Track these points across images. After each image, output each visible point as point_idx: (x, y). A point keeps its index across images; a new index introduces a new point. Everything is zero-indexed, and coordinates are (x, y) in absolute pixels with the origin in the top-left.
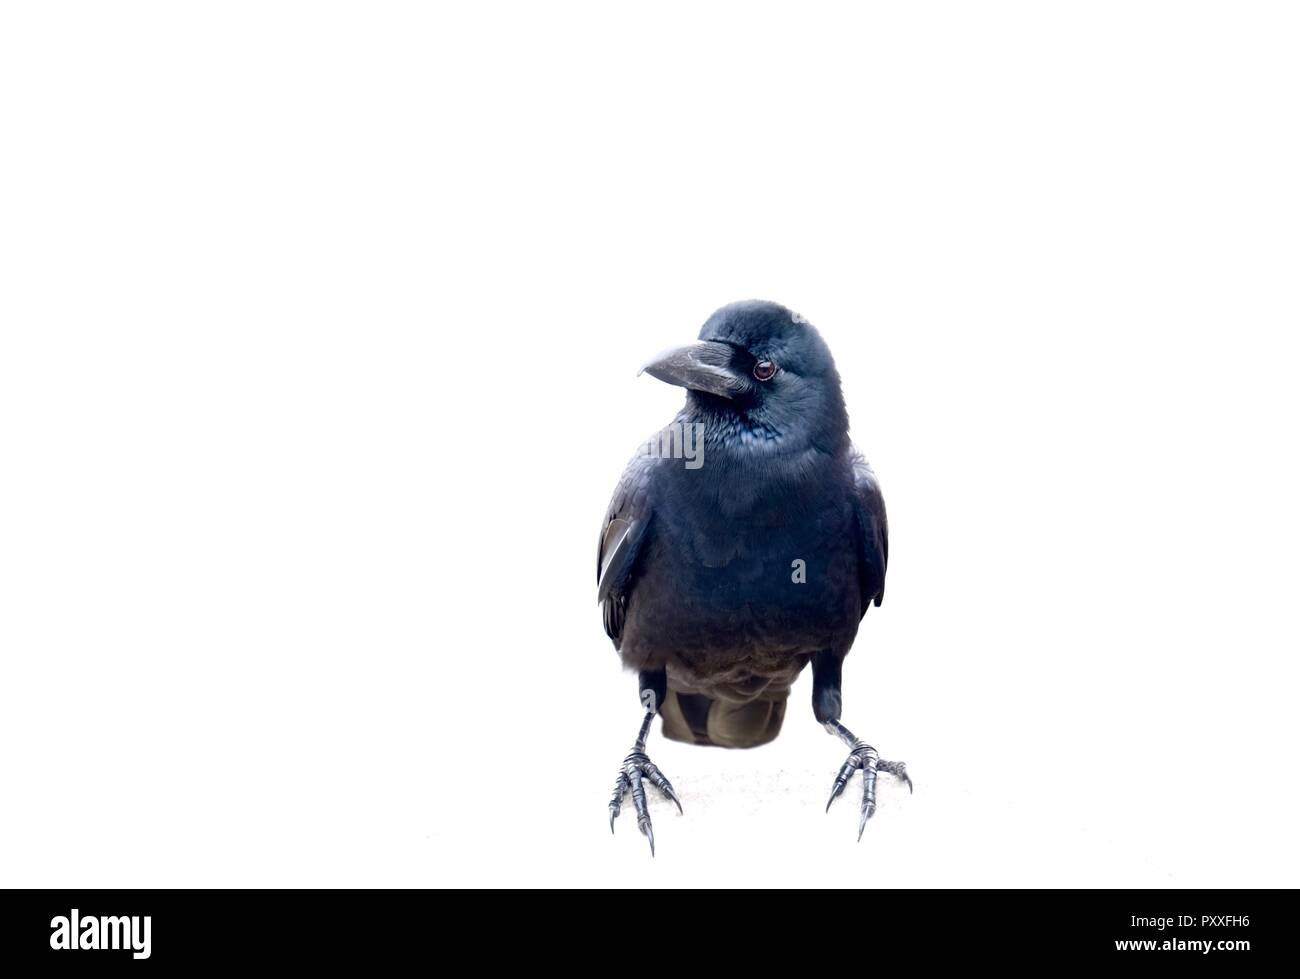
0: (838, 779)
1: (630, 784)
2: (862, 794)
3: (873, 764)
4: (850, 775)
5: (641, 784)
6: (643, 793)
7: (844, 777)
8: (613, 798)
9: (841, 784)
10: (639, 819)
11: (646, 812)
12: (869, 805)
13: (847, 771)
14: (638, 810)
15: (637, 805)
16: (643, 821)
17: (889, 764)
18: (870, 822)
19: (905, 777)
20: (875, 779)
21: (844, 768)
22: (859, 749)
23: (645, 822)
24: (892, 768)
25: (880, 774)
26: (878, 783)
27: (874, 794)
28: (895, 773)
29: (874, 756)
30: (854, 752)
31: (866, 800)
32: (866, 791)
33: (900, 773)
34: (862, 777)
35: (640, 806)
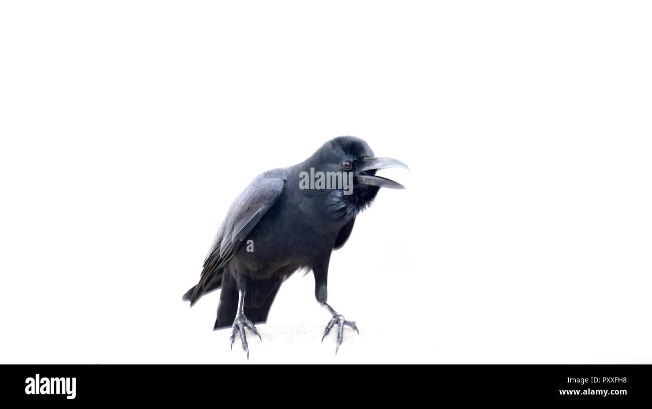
0: (327, 328)
1: (239, 328)
2: (337, 335)
3: (342, 322)
4: (332, 326)
5: (243, 329)
6: (245, 333)
7: (329, 327)
8: (232, 335)
9: (328, 331)
10: (243, 344)
11: (246, 341)
12: (340, 339)
13: (331, 325)
14: (242, 340)
15: (242, 338)
16: (244, 345)
17: (349, 322)
18: (340, 347)
19: (355, 328)
20: (343, 328)
21: (329, 323)
22: (336, 316)
23: (245, 345)
24: (350, 324)
25: (345, 326)
26: (344, 330)
27: (342, 335)
28: (351, 326)
29: (343, 319)
30: (334, 317)
31: (339, 337)
32: (339, 334)
33: (353, 326)
34: (337, 328)
35: (243, 338)
